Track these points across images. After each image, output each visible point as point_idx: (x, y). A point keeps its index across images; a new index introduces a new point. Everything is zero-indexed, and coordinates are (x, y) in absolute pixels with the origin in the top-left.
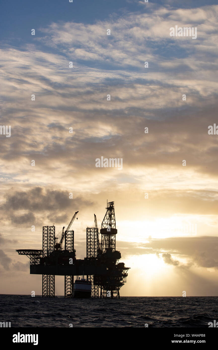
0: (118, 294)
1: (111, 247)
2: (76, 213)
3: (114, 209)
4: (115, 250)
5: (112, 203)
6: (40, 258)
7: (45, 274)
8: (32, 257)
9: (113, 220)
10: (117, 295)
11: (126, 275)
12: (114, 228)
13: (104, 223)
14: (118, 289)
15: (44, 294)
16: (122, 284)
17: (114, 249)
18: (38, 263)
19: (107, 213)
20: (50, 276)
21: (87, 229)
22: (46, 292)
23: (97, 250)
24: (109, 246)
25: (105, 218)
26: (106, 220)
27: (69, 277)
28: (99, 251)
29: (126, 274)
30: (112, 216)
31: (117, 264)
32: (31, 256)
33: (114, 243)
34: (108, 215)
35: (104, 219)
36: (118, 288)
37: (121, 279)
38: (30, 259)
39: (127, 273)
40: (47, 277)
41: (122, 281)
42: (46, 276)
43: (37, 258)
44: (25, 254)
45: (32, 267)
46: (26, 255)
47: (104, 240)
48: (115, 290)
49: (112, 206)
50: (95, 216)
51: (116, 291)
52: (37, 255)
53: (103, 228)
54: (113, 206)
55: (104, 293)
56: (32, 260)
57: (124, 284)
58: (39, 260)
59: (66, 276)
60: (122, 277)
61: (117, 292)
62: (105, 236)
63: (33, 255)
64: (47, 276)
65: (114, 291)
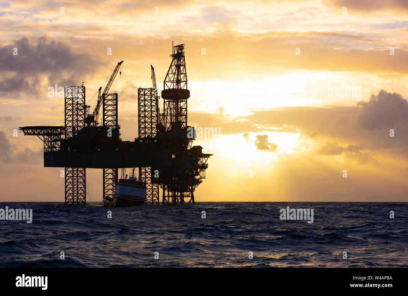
0: (193, 198)
1: (180, 119)
2: (120, 64)
3: (184, 57)
4: (186, 124)
5: (181, 47)
6: (61, 140)
7: (69, 167)
8: (46, 139)
9: (182, 76)
10: (191, 200)
11: (204, 167)
12: (185, 88)
13: (167, 80)
14: (192, 191)
15: (67, 200)
16: (198, 182)
17: (184, 123)
18: (57, 149)
19: (173, 64)
20: (78, 169)
21: (139, 91)
22: (70, 197)
23: (157, 125)
24: (177, 118)
25: (170, 72)
26: (170, 76)
27: (110, 171)
28: (160, 127)
29: (204, 164)
30: (182, 68)
31: (189, 148)
32: (46, 137)
33: (185, 112)
34: (173, 67)
35: (168, 74)
36: (192, 188)
37: (197, 174)
38: (44, 142)
39: (206, 164)
40: (73, 171)
41: (197, 177)
42: (70, 169)
43: (56, 141)
44: (34, 134)
45: (47, 155)
46: (37, 135)
47: (168, 109)
48: (187, 191)
49: (180, 52)
50: (153, 68)
51: (188, 193)
52: (56, 135)
53: (166, 88)
54: (182, 52)
55: (168, 196)
56: (46, 144)
57: (201, 182)
58: (59, 143)
59: (106, 169)
60: (199, 170)
61: (191, 195)
62: (169, 102)
63: (48, 134)
64: (73, 169)
65: (185, 193)
